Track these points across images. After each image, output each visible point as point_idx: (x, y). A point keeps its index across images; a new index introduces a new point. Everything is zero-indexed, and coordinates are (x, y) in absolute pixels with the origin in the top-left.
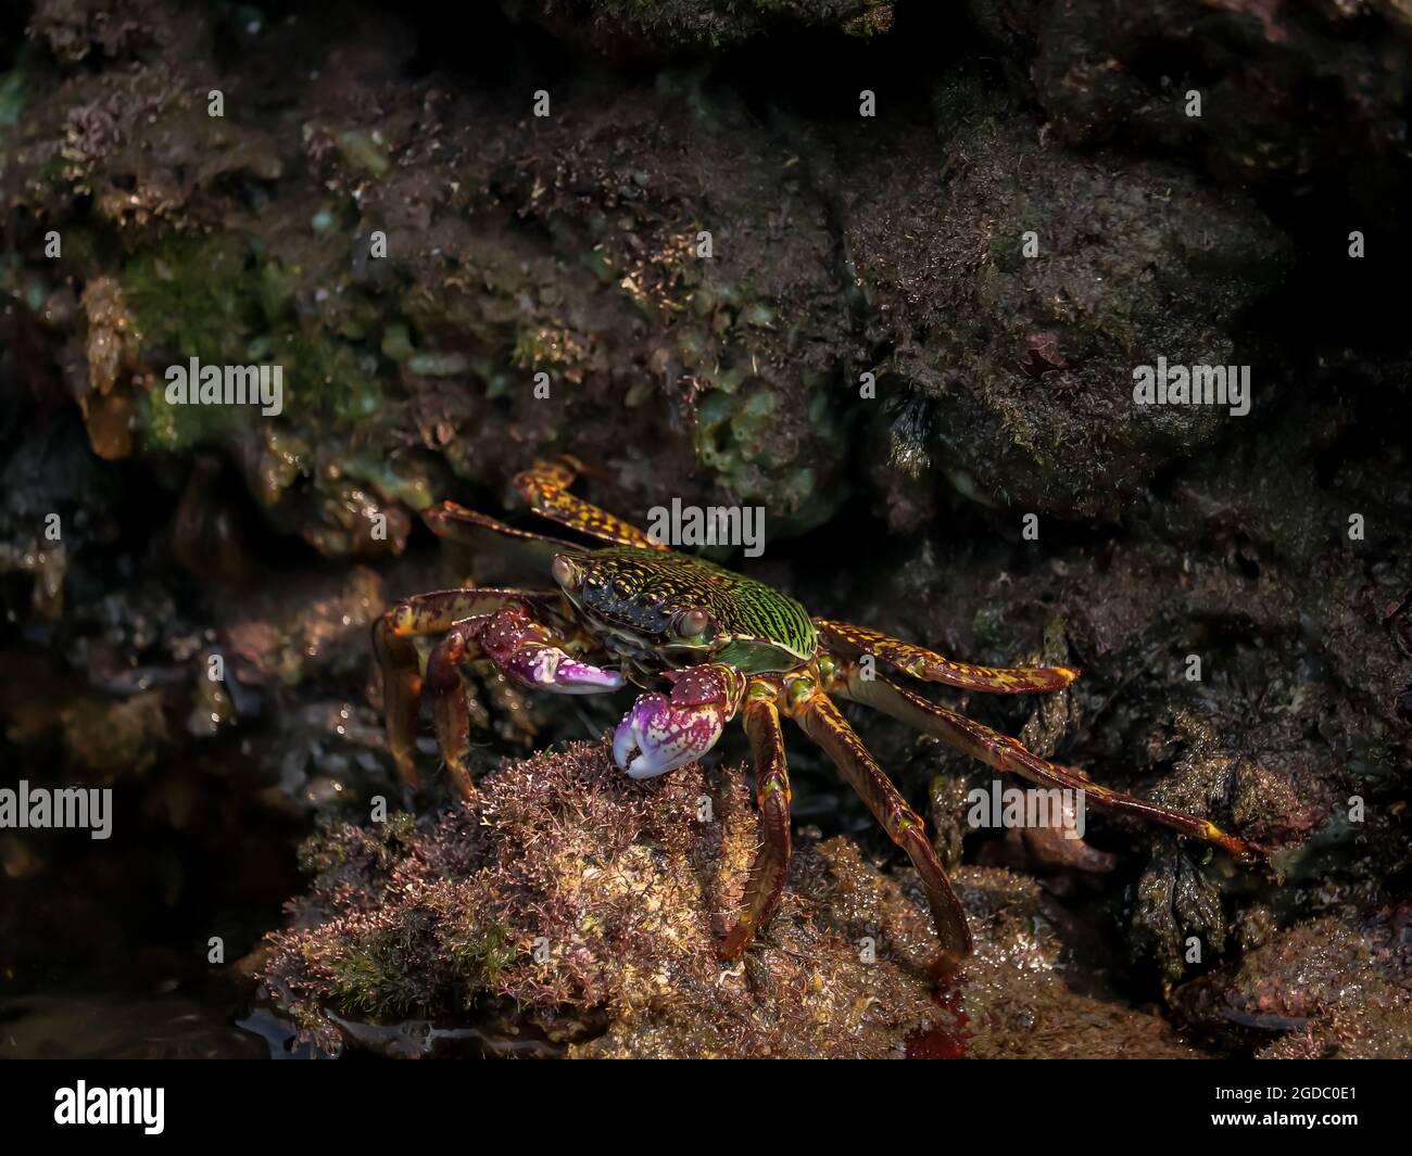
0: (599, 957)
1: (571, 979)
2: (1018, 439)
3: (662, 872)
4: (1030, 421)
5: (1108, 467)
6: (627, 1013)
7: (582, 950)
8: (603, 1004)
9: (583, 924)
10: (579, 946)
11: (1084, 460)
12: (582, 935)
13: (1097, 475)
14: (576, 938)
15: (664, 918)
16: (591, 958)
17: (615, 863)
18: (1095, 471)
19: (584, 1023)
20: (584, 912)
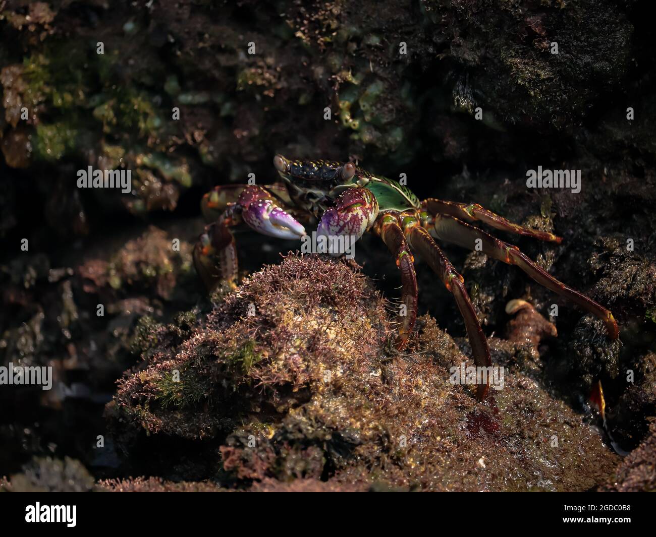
0: (304, 360)
1: (290, 371)
2: (520, 81)
3: (335, 321)
4: (526, 70)
5: (568, 96)
6: (321, 388)
7: (295, 356)
8: (307, 384)
9: (295, 342)
10: (293, 354)
11: (555, 92)
12: (295, 348)
13: (563, 101)
14: (292, 350)
15: (338, 343)
16: (301, 360)
17: (310, 314)
18: (561, 98)
19: (297, 399)
20: (295, 337)
